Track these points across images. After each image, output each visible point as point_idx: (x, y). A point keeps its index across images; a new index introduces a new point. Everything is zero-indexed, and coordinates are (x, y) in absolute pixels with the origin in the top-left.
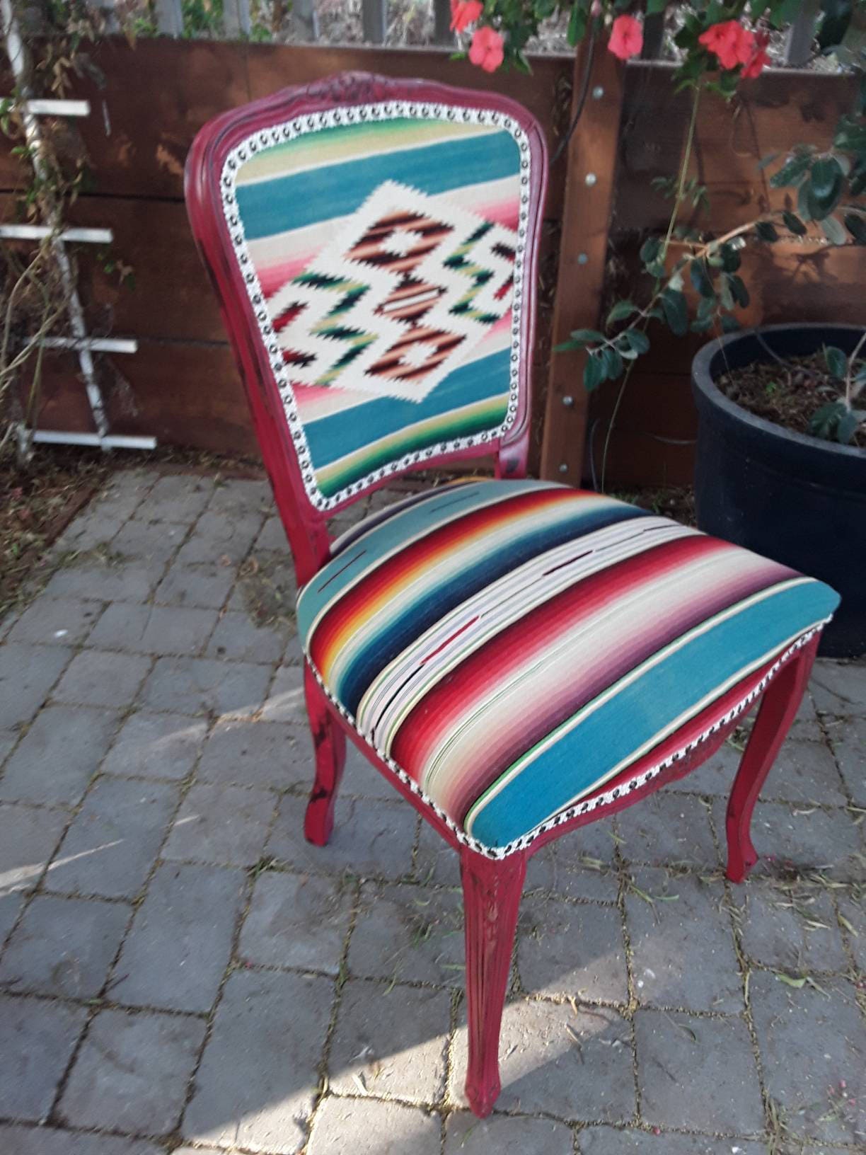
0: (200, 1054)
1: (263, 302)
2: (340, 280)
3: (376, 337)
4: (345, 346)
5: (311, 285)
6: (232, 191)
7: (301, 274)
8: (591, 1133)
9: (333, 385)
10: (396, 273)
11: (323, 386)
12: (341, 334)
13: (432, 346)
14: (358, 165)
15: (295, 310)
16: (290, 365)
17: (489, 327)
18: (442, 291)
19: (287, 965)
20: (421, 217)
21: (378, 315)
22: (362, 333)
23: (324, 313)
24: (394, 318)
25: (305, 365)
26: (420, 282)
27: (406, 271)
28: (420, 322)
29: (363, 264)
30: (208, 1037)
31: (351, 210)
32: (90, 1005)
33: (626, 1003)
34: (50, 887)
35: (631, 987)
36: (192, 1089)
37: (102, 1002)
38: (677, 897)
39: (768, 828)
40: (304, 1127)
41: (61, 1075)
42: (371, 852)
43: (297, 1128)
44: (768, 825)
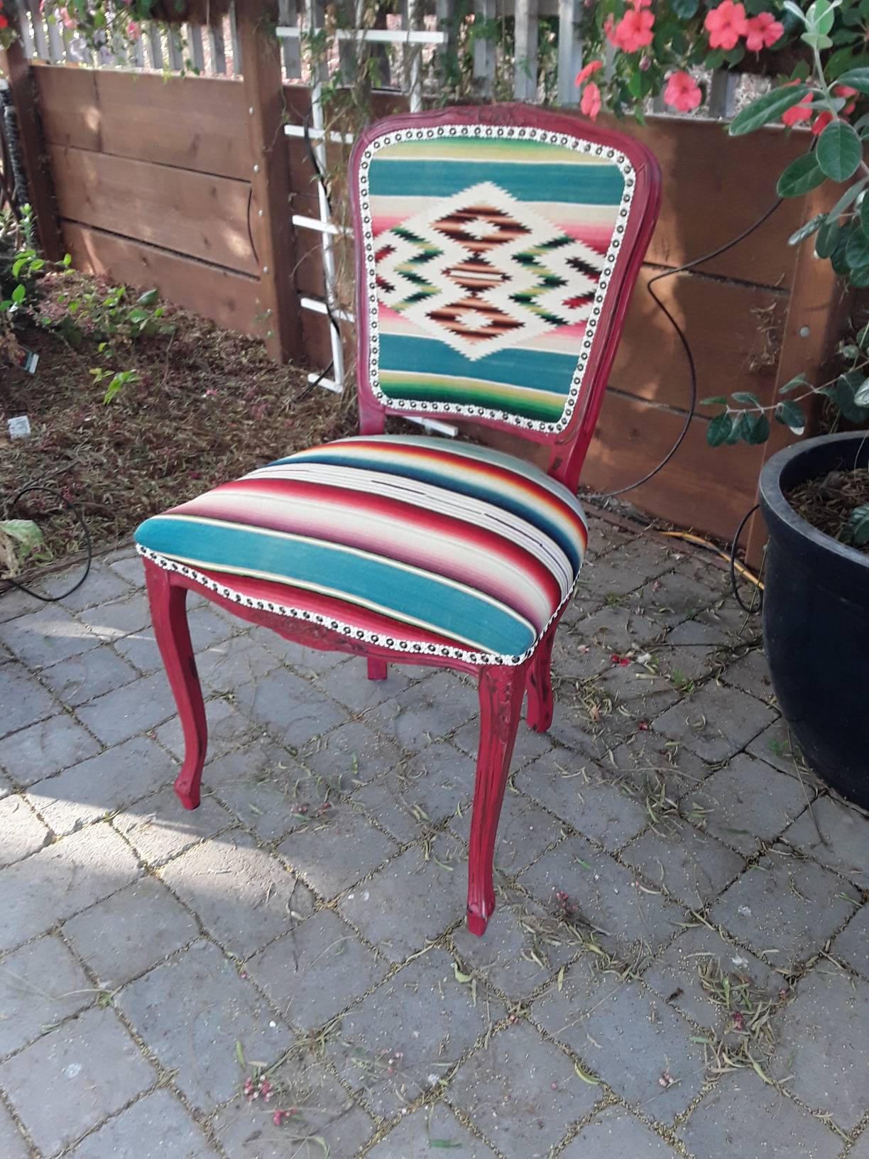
0: (79, 762)
1: (371, 238)
2: (422, 240)
3: (440, 291)
4: (415, 289)
5: (401, 237)
6: (369, 161)
7: (396, 227)
8: (207, 944)
9: (403, 313)
10: (468, 249)
11: (396, 311)
12: (414, 278)
13: (490, 318)
14: (470, 166)
15: (388, 250)
16: (379, 288)
17: (553, 327)
18: (505, 278)
19: (172, 749)
20: (504, 215)
21: (445, 275)
22: (429, 284)
23: (406, 259)
24: (457, 283)
25: (387, 291)
26: (486, 264)
27: (477, 252)
28: (480, 295)
29: (443, 234)
30: (93, 757)
31: (448, 194)
32: (64, 708)
33: (328, 900)
34: (116, 645)
35: (342, 894)
36: (58, 774)
37: (71, 710)
38: (451, 869)
39: (595, 879)
40: (78, 826)
41: (15, 729)
42: (291, 724)
43: (74, 824)
44: (597, 877)
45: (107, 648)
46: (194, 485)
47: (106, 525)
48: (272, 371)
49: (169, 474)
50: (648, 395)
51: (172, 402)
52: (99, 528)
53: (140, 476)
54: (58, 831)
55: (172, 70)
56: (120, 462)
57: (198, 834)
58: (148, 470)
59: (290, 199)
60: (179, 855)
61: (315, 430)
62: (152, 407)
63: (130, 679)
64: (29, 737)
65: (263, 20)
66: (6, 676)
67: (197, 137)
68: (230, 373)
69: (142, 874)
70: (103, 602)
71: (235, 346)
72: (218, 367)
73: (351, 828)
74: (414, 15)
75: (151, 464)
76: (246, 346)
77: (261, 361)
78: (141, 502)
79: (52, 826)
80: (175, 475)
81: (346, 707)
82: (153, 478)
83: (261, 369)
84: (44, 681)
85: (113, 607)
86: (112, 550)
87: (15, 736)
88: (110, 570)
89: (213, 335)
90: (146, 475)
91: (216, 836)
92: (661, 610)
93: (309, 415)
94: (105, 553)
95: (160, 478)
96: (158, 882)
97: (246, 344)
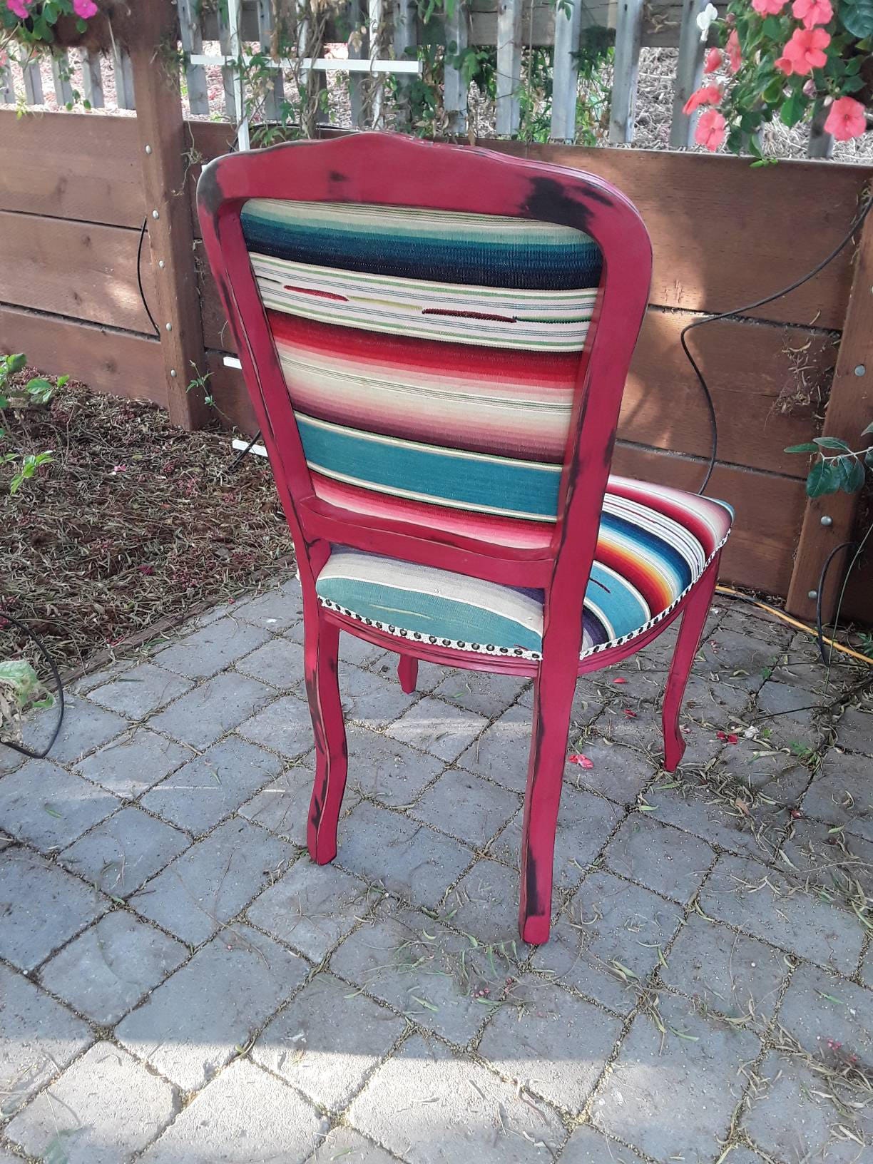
0: (167, 976)
19: (281, 937)
30: (182, 966)
32: (114, 902)
33: (575, 1112)
34: (143, 802)
35: (590, 1101)
36: (145, 1000)
37: (123, 903)
38: (697, 1039)
39: (852, 1015)
40: (210, 1073)
41: (60, 944)
42: (410, 876)
43: (203, 1070)
44: (853, 1012)
45: (131, 809)
46: (150, 583)
47: (61, 644)
48: (183, 438)
49: (114, 572)
50: (663, 444)
51: (81, 483)
52: (54, 649)
53: (78, 577)
54: (186, 1085)
55: (29, 104)
56: (47, 563)
57: (371, 1052)
58: (87, 570)
59: (194, 248)
60: (361, 1087)
61: (264, 504)
62: (58, 492)
63: (183, 848)
64: (84, 952)
65: (163, 48)
66: (14, 869)
67: (63, 180)
68: (131, 444)
69: (326, 1126)
70: (101, 747)
71: (126, 413)
72: (113, 438)
73: (552, 1006)
74: (377, 41)
75: (89, 562)
76: (139, 412)
77: (164, 429)
78: (95, 611)
79: (175, 1080)
80: (122, 574)
81: (463, 843)
82: (95, 579)
83: (168, 437)
84: (69, 868)
85: (117, 751)
86: (80, 677)
87: (64, 953)
88: (89, 702)
89: (93, 401)
90: (85, 576)
91: (395, 1051)
92: (735, 673)
93: (250, 487)
94: (73, 680)
95: (106, 577)
96: (354, 1135)
97: (139, 411)
